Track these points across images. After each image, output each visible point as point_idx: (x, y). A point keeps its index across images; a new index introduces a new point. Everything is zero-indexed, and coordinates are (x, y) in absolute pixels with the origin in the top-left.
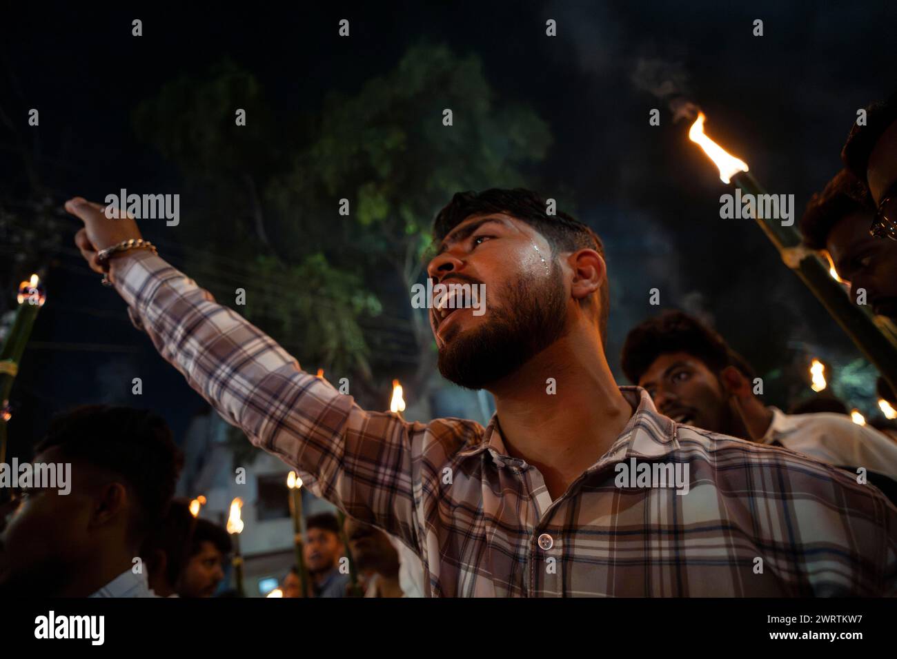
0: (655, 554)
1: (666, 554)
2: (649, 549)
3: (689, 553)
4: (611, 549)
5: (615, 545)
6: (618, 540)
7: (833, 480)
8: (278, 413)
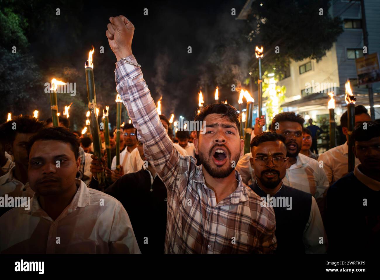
0: (236, 219)
1: (238, 219)
2: (235, 217)
3: (243, 221)
4: (228, 216)
5: (229, 215)
6: (230, 214)
7: (269, 212)
8: (157, 140)
